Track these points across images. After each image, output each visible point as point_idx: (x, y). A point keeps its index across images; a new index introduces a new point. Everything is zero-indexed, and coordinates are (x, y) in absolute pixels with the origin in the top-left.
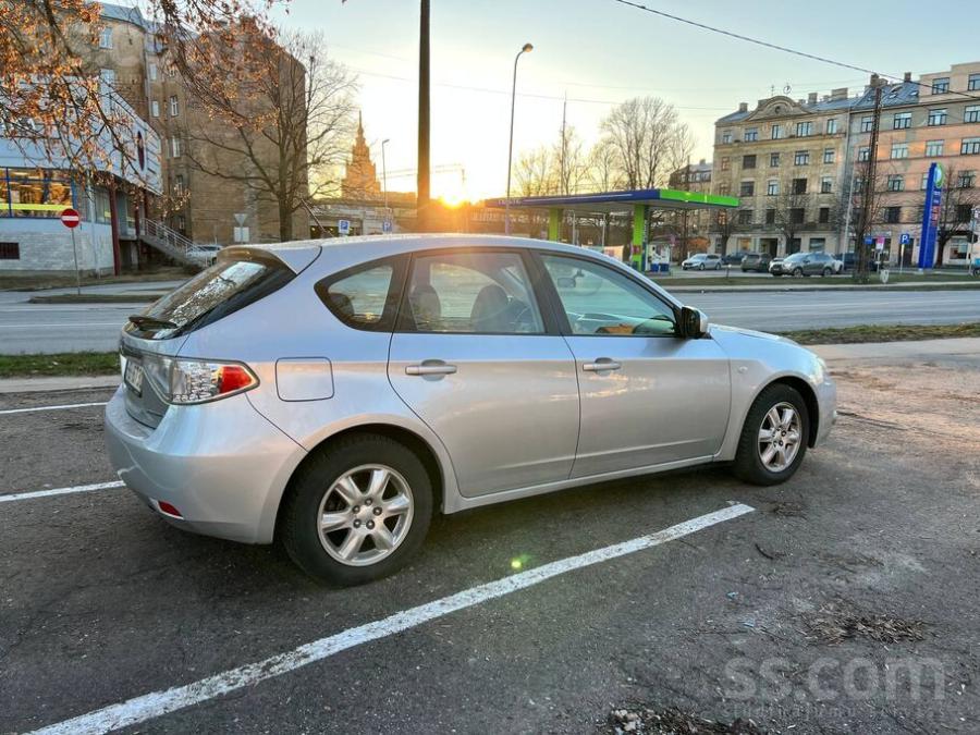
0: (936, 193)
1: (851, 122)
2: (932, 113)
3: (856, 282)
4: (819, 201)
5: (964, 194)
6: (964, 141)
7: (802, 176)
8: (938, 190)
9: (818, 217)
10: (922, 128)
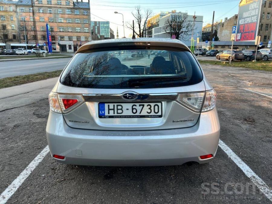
0: (49, 32)
1: (16, 9)
2: (39, 9)
3: (38, 57)
4: (12, 32)
5: (52, 33)
6: (49, 18)
7: (4, 24)
8: (49, 31)
9: (12, 37)
10: (37, 13)
